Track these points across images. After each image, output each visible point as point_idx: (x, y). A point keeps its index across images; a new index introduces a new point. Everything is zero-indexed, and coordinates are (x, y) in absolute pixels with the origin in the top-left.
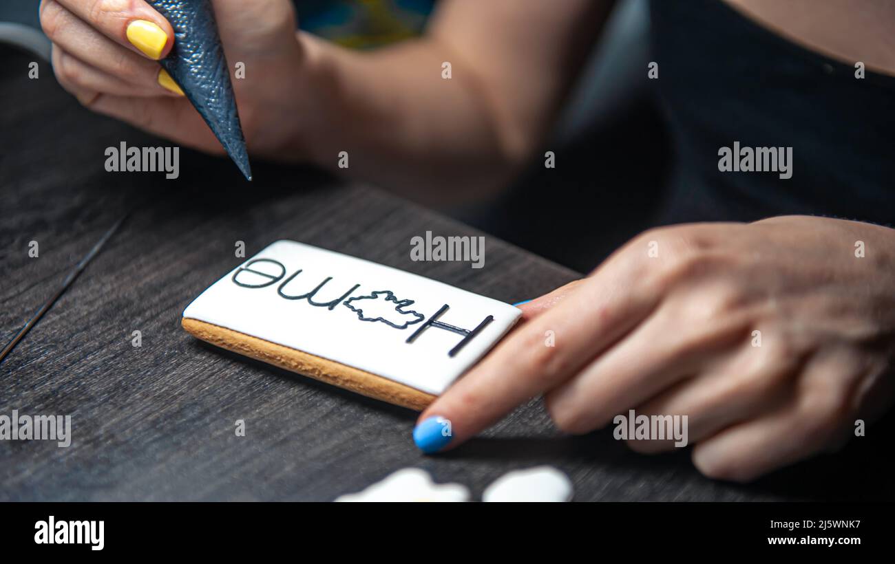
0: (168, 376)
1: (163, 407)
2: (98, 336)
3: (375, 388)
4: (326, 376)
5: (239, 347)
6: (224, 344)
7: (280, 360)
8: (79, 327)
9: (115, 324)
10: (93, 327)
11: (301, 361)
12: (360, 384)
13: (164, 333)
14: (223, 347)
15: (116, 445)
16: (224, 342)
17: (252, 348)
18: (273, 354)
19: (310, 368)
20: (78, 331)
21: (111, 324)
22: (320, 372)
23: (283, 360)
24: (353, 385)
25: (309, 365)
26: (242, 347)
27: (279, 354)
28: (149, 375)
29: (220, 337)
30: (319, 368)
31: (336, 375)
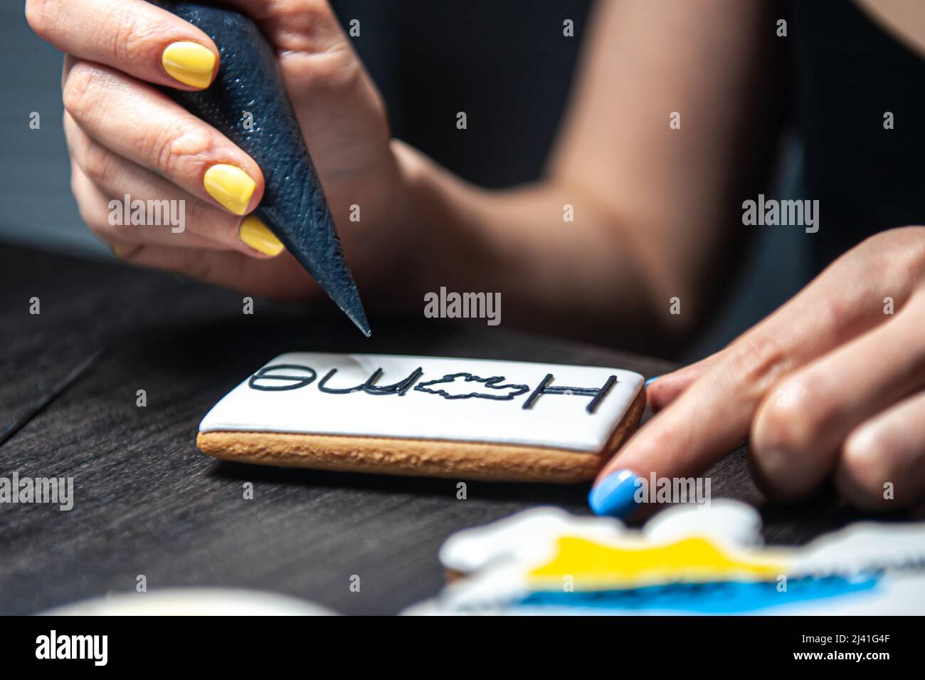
0: (193, 476)
1: (191, 502)
2: (92, 448)
3: (502, 461)
4: (428, 462)
5: (292, 452)
6: (268, 454)
7: (356, 456)
8: (63, 441)
9: (110, 437)
10: (83, 440)
11: (387, 449)
12: (481, 460)
13: (178, 442)
14: (265, 459)
15: (137, 535)
16: (268, 450)
17: (312, 449)
18: (345, 449)
19: (403, 456)
20: (62, 445)
21: (106, 437)
22: (418, 458)
23: (361, 455)
24: (470, 466)
25: (401, 452)
26: (296, 452)
27: (353, 447)
28: (166, 477)
29: (261, 446)
30: (417, 453)
31: (443, 457)
